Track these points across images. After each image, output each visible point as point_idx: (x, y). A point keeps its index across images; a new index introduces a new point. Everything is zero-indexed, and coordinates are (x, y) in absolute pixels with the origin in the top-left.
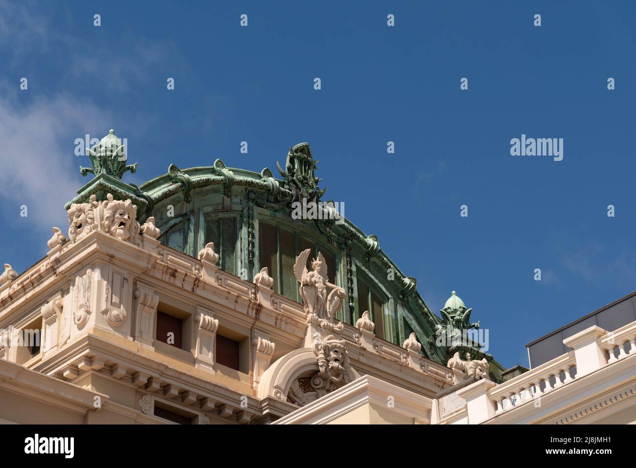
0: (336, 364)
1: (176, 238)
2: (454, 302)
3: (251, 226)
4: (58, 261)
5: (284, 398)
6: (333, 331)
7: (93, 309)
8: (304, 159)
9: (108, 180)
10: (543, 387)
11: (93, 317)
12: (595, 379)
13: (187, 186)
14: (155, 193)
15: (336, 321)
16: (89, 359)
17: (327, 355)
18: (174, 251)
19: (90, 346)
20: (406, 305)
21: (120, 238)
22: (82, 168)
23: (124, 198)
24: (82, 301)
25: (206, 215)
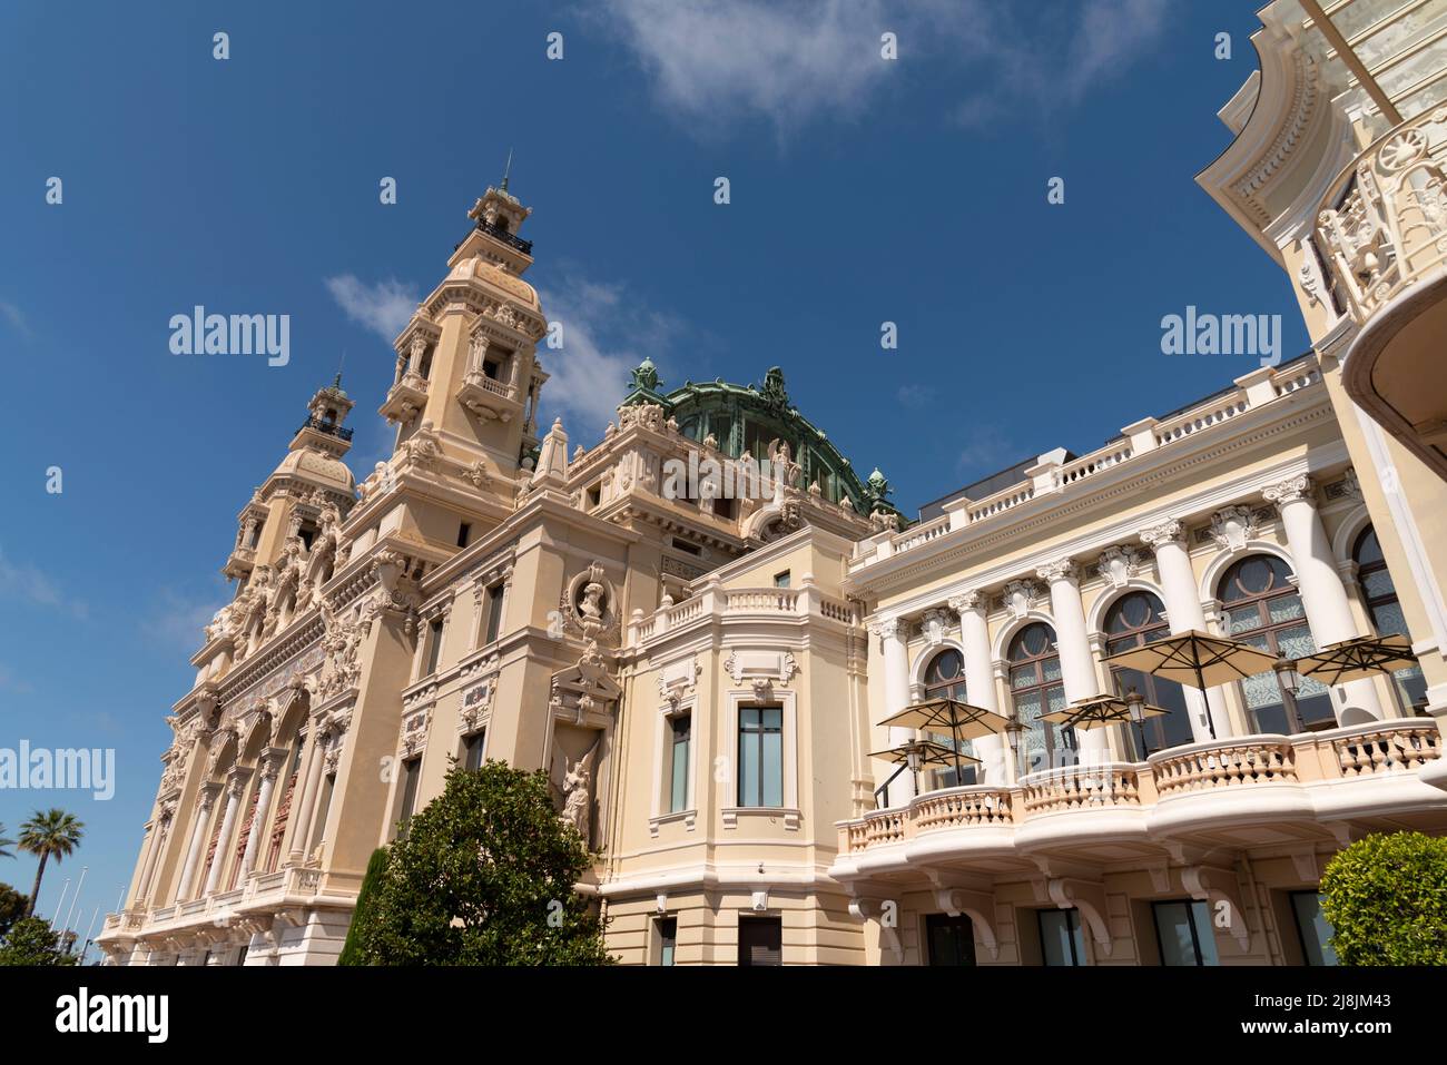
0: (794, 516)
1: (690, 430)
2: (876, 475)
3: (740, 422)
4: (611, 444)
5: (758, 537)
6: (793, 494)
7: (634, 477)
8: (777, 378)
9: (646, 391)
10: (927, 537)
11: (634, 481)
12: (963, 533)
13: (698, 396)
14: (676, 400)
15: (795, 487)
16: (630, 510)
17: (788, 509)
18: (688, 439)
19: (631, 501)
20: (843, 477)
21: (652, 431)
22: (629, 383)
23: (655, 404)
24: (627, 471)
25: (710, 415)
